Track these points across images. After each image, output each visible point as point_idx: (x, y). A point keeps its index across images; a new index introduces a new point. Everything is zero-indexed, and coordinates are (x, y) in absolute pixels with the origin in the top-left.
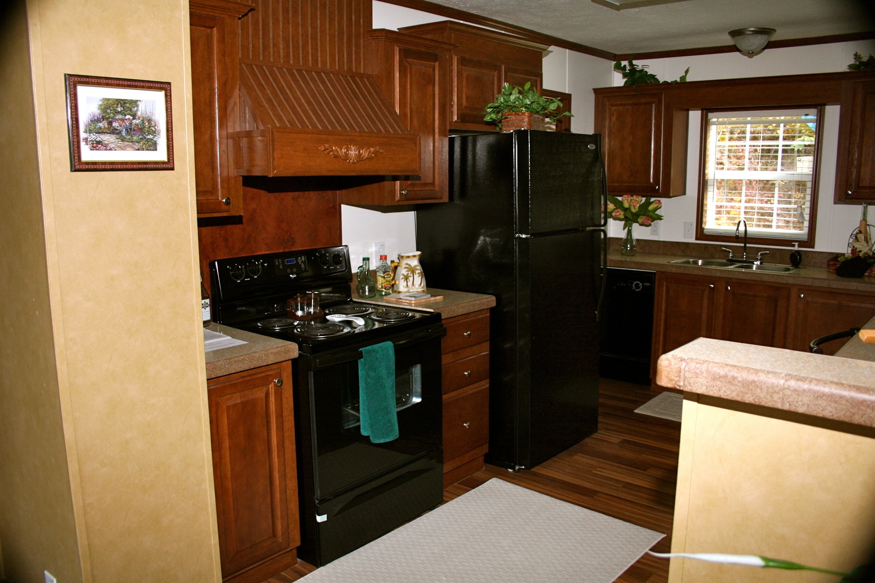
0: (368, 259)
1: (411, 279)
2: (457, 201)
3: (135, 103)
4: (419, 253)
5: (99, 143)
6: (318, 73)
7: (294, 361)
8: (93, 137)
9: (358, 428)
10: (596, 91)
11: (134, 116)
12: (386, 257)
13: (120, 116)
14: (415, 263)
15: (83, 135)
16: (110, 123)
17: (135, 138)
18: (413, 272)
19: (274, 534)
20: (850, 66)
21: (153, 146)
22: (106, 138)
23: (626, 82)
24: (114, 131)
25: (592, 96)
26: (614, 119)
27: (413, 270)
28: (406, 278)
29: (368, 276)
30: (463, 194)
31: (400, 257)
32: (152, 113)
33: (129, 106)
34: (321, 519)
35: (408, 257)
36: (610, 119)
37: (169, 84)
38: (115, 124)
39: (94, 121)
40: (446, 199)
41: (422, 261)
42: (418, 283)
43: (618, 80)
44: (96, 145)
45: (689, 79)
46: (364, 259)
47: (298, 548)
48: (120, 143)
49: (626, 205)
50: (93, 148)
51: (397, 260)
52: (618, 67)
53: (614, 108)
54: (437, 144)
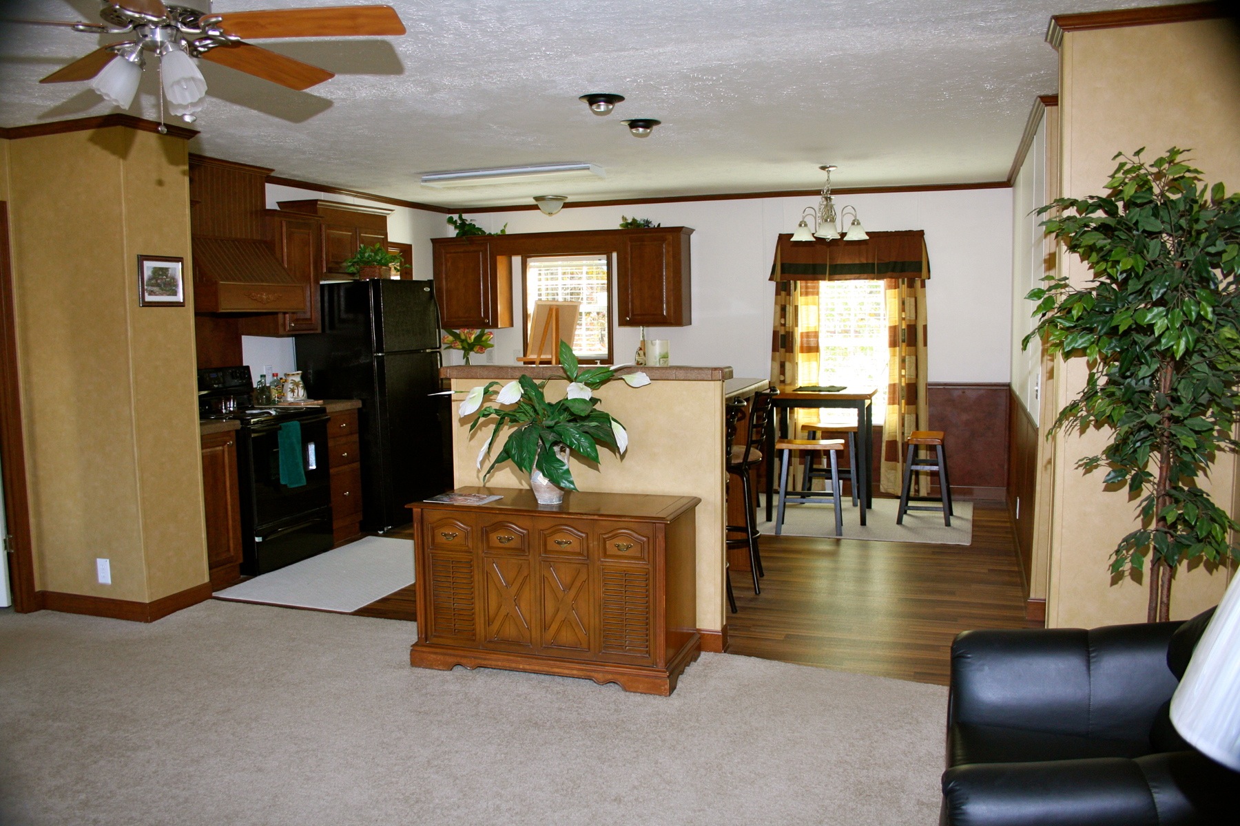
0: (265, 376)
1: (296, 391)
2: (328, 331)
3: (167, 269)
4: (300, 372)
5: (152, 291)
6: (222, 240)
7: (237, 431)
8: (150, 288)
9: (279, 479)
10: (434, 241)
11: (167, 276)
12: (277, 375)
13: (160, 277)
14: (298, 379)
15: (145, 287)
16: (157, 281)
17: (167, 289)
18: (298, 386)
19: (229, 550)
20: (621, 225)
21: (175, 293)
22: (155, 289)
23: (457, 234)
24: (158, 285)
25: (430, 245)
26: (449, 264)
27: (296, 384)
28: (293, 391)
29: (264, 390)
30: (332, 326)
31: (287, 375)
32: (175, 275)
33: (165, 270)
34: (258, 539)
35: (293, 375)
36: (446, 265)
37: (182, 258)
38: (159, 281)
39: (150, 279)
40: (319, 331)
41: (303, 378)
42: (301, 392)
43: (452, 232)
44: (151, 293)
45: (508, 232)
46: (262, 376)
47: (241, 565)
48: (161, 292)
49: (463, 337)
50: (150, 294)
51: (284, 378)
52: (450, 221)
53: (448, 255)
54: (312, 290)
